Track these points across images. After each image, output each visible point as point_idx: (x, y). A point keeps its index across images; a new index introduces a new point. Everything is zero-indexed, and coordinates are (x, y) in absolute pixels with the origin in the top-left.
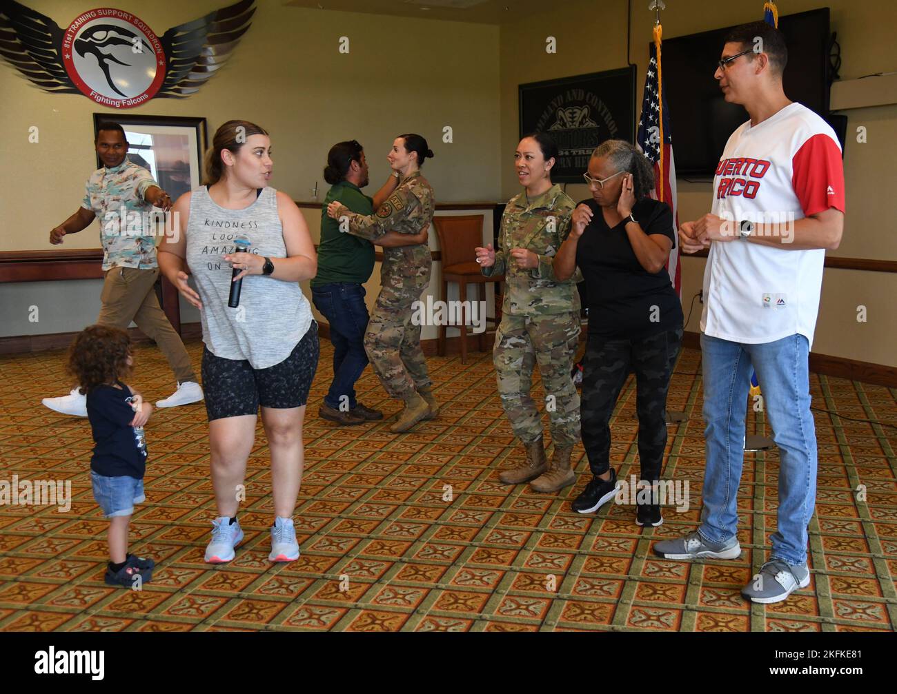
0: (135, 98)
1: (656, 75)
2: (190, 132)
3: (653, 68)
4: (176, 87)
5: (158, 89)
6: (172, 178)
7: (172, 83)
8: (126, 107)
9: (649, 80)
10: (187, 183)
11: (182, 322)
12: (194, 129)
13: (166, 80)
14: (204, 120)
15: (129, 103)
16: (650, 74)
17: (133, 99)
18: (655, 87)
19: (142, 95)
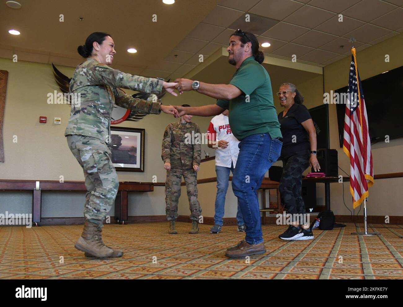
0: (118, 120)
1: (354, 69)
2: (138, 135)
3: (353, 66)
4: (134, 117)
5: (127, 117)
6: (129, 153)
7: (133, 115)
8: (114, 124)
9: (351, 71)
10: (135, 155)
11: (128, 215)
12: (140, 134)
13: (130, 114)
14: (144, 130)
15: (115, 122)
16: (351, 68)
17: (116, 121)
18: (355, 74)
19: (120, 119)
